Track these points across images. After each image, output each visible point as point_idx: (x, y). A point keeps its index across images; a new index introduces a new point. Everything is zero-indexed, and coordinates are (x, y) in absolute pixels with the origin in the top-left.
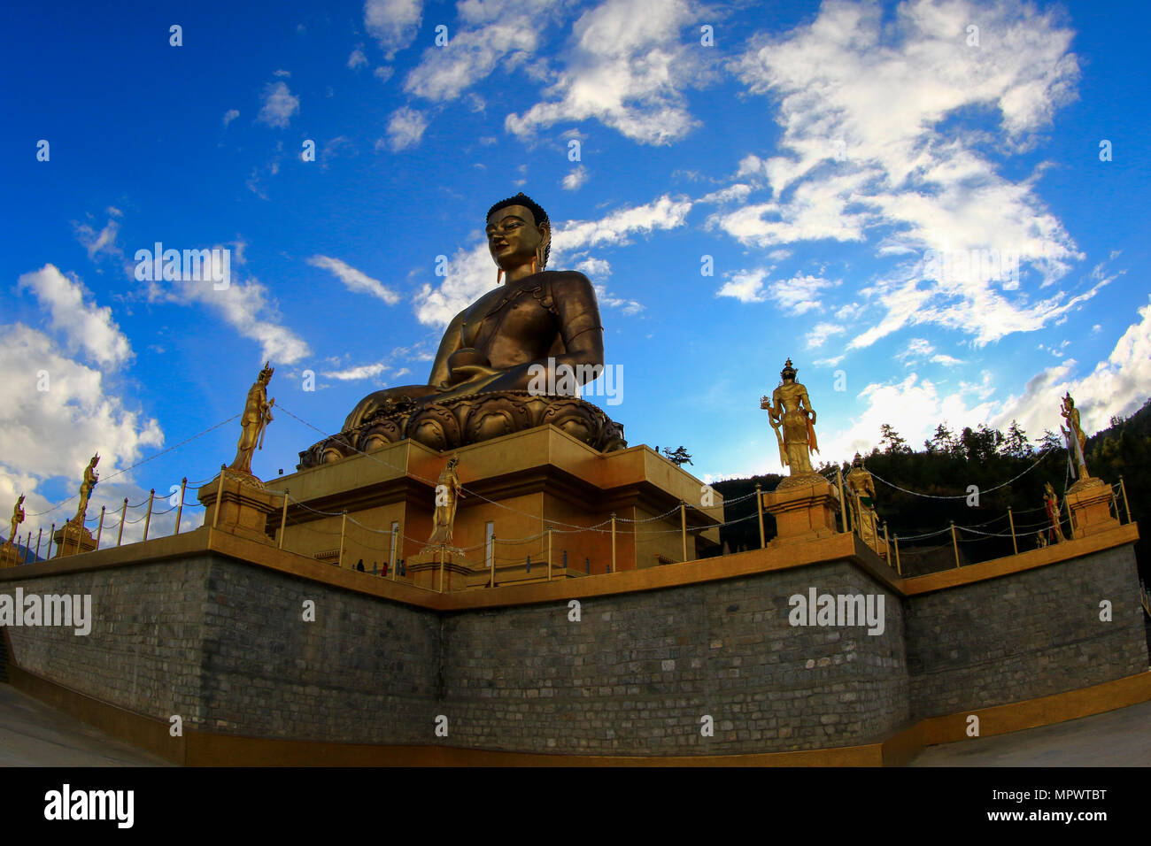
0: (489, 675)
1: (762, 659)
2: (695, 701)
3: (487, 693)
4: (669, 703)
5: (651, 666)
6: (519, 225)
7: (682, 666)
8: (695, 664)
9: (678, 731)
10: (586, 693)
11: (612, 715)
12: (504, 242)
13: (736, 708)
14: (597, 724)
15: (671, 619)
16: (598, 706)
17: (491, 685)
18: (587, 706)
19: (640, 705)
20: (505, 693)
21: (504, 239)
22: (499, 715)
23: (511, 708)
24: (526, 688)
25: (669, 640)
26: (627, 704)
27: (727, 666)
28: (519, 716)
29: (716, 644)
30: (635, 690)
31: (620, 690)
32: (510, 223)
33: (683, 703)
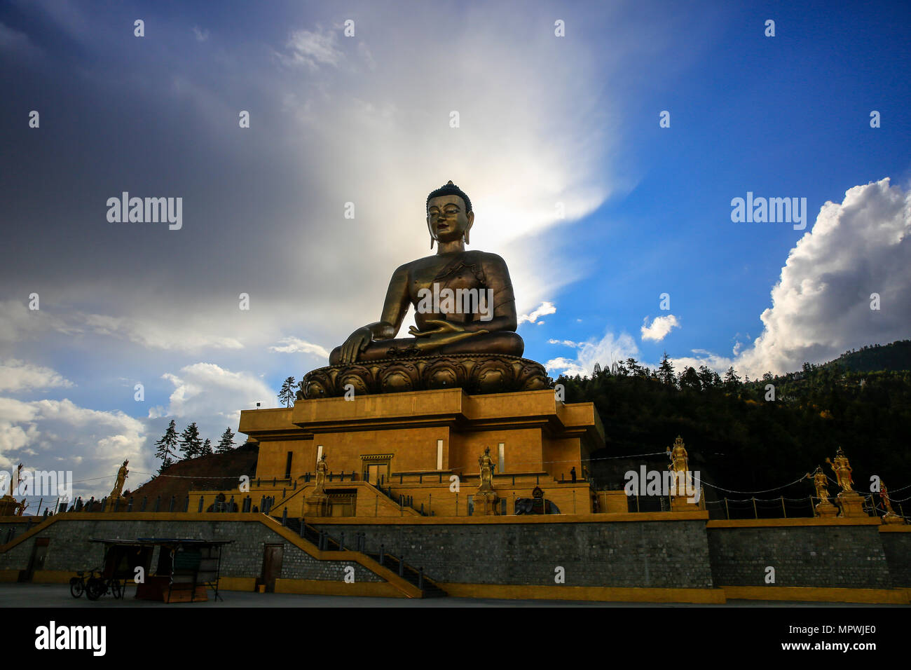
0: (732, 555)
1: (850, 555)
2: (826, 568)
3: (733, 562)
4: (816, 568)
5: (806, 553)
6: (457, 212)
7: (819, 554)
8: (824, 554)
9: (821, 578)
10: (779, 563)
11: (793, 571)
12: (445, 223)
13: (843, 571)
14: (787, 575)
15: (812, 537)
16: (785, 568)
17: (733, 559)
18: (780, 568)
19: (804, 568)
20: (741, 562)
21: (445, 220)
22: (739, 571)
23: (745, 568)
24: (752, 560)
25: (812, 545)
26: (798, 567)
27: (837, 556)
28: (749, 572)
29: (832, 548)
30: (801, 562)
31: (794, 562)
32: (450, 209)
33: (821, 568)
